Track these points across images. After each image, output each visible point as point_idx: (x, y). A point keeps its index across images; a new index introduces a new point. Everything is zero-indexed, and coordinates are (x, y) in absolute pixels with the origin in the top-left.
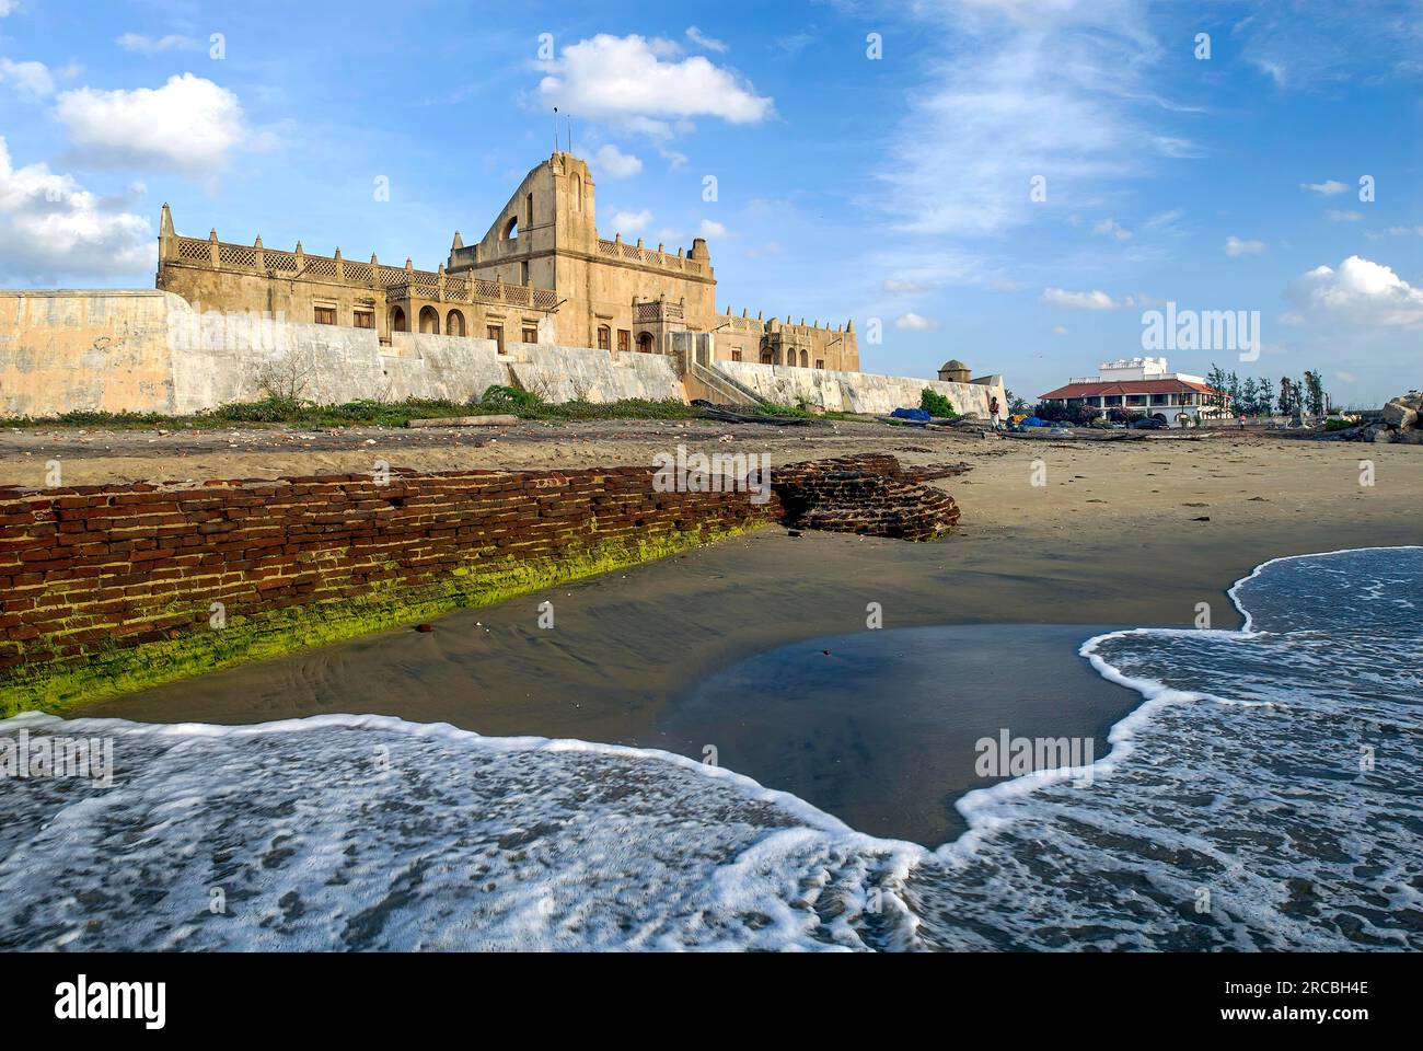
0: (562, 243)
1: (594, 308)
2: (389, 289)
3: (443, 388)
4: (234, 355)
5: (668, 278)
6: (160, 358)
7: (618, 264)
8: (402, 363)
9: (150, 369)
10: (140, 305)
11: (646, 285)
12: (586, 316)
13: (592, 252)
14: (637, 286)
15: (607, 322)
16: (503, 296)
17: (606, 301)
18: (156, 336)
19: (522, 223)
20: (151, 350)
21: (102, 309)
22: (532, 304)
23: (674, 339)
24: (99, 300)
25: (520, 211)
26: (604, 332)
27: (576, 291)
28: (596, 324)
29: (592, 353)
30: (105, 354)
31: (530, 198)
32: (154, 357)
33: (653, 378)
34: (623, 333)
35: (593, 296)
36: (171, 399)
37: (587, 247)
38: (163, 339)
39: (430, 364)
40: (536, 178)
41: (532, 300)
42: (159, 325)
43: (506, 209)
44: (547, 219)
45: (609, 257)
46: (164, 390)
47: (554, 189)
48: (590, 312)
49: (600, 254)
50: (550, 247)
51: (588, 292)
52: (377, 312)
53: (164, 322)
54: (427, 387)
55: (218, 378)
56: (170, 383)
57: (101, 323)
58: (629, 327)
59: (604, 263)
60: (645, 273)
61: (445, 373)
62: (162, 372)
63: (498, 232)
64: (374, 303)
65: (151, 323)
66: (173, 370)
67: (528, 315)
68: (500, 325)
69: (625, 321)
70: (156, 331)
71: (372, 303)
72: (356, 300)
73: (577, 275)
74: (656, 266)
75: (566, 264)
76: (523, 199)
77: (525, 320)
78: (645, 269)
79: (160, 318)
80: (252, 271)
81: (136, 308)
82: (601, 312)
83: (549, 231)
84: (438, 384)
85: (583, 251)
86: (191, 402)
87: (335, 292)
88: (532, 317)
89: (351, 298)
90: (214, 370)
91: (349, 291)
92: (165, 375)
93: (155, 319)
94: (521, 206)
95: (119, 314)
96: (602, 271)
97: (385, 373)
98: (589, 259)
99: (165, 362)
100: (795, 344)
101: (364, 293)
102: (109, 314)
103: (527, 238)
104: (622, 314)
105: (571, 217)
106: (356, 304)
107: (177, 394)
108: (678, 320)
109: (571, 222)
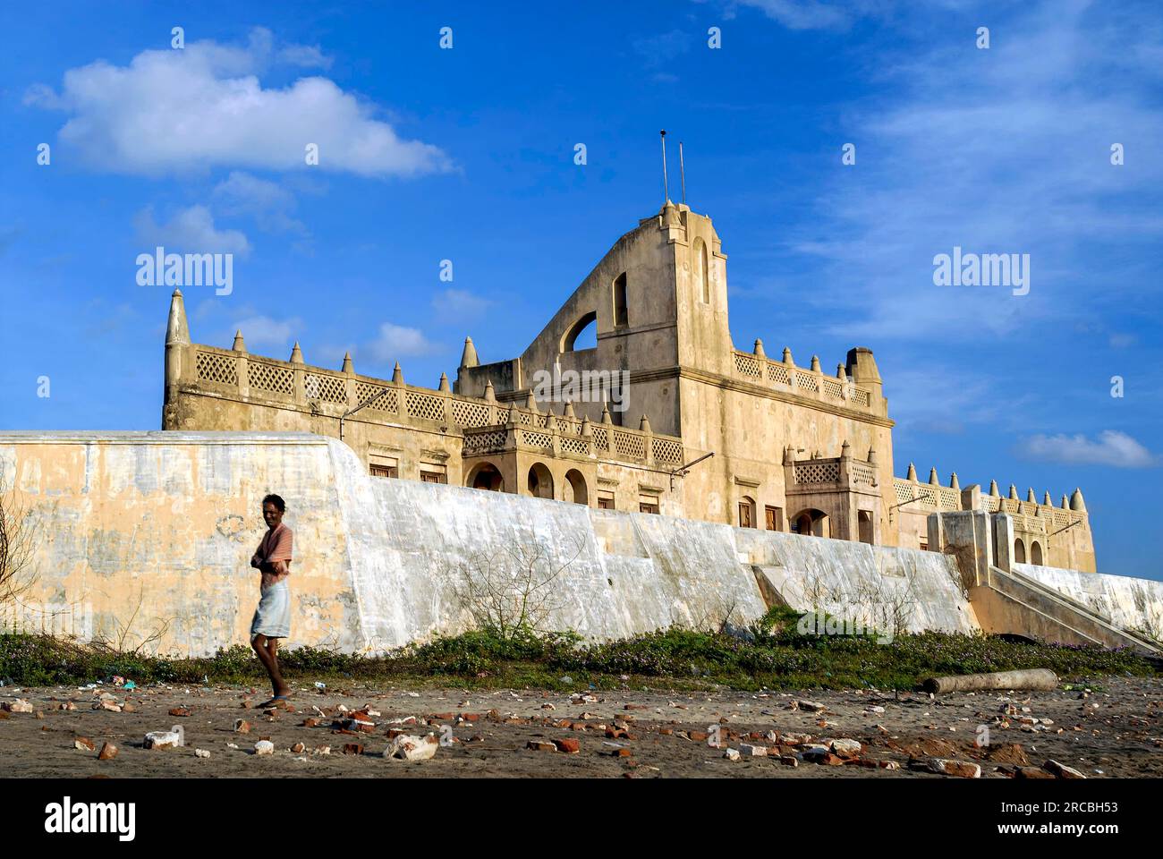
0: (687, 358)
1: (733, 467)
2: (468, 433)
3: (684, 608)
4: (422, 548)
5: (831, 418)
6: (330, 554)
7: (761, 392)
8: (627, 565)
9: (314, 573)
10: (289, 459)
11: (800, 429)
12: (721, 481)
13: (726, 373)
14: (788, 431)
15: (750, 493)
16: (613, 446)
17: (747, 455)
18: (320, 515)
19: (606, 322)
20: (313, 538)
21: (226, 467)
22: (650, 459)
23: (946, 524)
24: (219, 450)
25: (602, 301)
26: (748, 507)
27: (707, 438)
28: (737, 495)
29: (848, 549)
30: (237, 545)
31: (622, 282)
32: (320, 551)
33: (932, 594)
34: (772, 510)
35: (729, 446)
36: (354, 625)
37: (719, 364)
38: (331, 521)
39: (660, 567)
40: (635, 249)
41: (650, 453)
42: (324, 495)
43: (573, 300)
44: (656, 317)
45: (749, 380)
46: (340, 611)
47: (671, 266)
48: (728, 474)
49: (737, 376)
50: (669, 364)
51: (724, 440)
52: (450, 471)
53: (331, 490)
54: (666, 608)
55: (408, 589)
56: (350, 598)
57: (227, 490)
58: (780, 501)
59: (743, 391)
60: (798, 408)
61: (682, 582)
62: (335, 578)
63: (556, 338)
64: (446, 457)
65: (309, 492)
66: (352, 574)
67: (646, 479)
68: (609, 496)
69: (774, 491)
70: (318, 506)
71: (443, 457)
72: (423, 452)
73: (707, 411)
74: (812, 396)
75: (693, 393)
76: (608, 284)
77: (644, 489)
78: (799, 402)
79: (325, 481)
80: (290, 402)
81: (283, 465)
82: (743, 475)
83: (664, 337)
84: (677, 603)
85: (714, 371)
86: (382, 632)
87: (396, 438)
88: (652, 484)
89: (416, 449)
90: (402, 574)
91: (412, 436)
92: (340, 582)
93: (316, 485)
94: (603, 295)
95: (254, 475)
96: (741, 404)
97: (610, 582)
98: (725, 385)
99: (340, 559)
100: (1023, 532)
101: (433, 441)
102: (238, 475)
103: (618, 349)
104: (770, 478)
105: (696, 314)
106: (424, 459)
107: (363, 618)
108: (870, 490)
109: (696, 319)
